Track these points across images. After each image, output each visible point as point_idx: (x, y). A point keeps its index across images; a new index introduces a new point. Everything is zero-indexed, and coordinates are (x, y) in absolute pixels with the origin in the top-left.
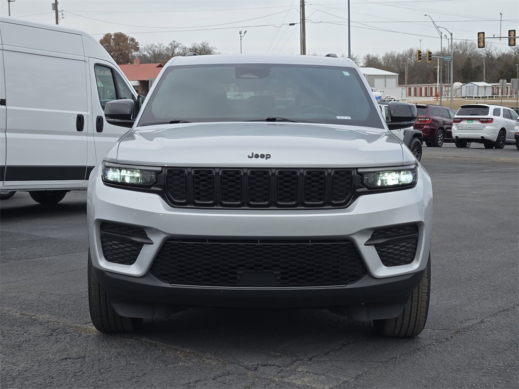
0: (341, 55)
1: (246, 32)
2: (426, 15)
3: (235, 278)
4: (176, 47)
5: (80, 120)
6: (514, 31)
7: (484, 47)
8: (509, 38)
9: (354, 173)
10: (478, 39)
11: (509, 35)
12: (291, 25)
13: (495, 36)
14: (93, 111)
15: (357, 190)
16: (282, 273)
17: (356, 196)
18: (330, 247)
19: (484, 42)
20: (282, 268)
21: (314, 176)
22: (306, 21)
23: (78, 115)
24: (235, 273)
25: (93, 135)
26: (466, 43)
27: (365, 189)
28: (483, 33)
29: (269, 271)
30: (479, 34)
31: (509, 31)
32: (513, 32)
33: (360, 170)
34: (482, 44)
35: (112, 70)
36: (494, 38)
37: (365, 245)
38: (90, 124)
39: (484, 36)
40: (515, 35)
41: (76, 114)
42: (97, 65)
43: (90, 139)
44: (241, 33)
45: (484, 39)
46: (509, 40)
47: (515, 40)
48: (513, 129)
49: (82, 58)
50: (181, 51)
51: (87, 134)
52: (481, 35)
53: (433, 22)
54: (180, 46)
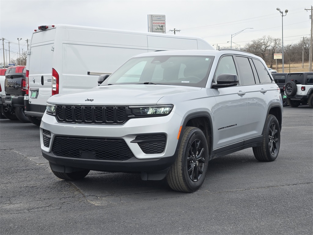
3: (79, 155)
9: (127, 108)
15: (129, 116)
16: (96, 153)
17: (128, 119)
18: (122, 142)
20: (96, 151)
21: (109, 109)
24: (79, 152)
27: (134, 116)
29: (91, 152)
33: (130, 107)
37: (131, 142)
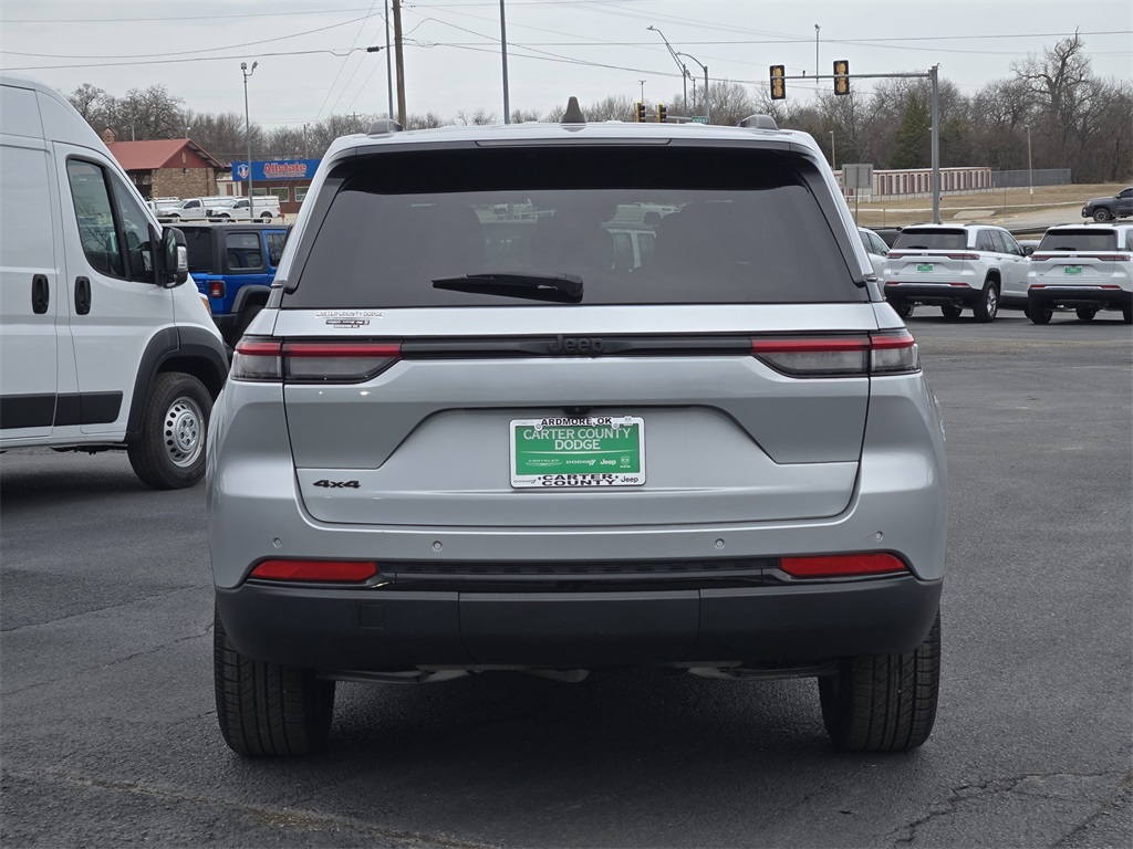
0: (458, 114)
1: (255, 65)
2: (651, 28)
4: (90, 98)
5: (40, 287)
6: (846, 63)
7: (783, 97)
8: (835, 79)
10: (772, 80)
11: (836, 72)
12: (370, 50)
13: (806, 75)
14: (67, 265)
19: (783, 87)
22: (403, 42)
23: (36, 276)
25: (69, 322)
26: (724, 86)
28: (782, 68)
30: (772, 68)
31: (836, 64)
32: (843, 65)
34: (778, 92)
35: (103, 169)
36: (804, 77)
38: (62, 297)
39: (783, 74)
40: (847, 72)
41: (30, 274)
42: (72, 159)
43: (63, 330)
44: (244, 67)
45: (783, 80)
46: (836, 83)
47: (847, 83)
48: (882, 275)
49: (39, 144)
50: (103, 107)
51: (56, 321)
52: (777, 73)
53: (667, 44)
54: (101, 95)
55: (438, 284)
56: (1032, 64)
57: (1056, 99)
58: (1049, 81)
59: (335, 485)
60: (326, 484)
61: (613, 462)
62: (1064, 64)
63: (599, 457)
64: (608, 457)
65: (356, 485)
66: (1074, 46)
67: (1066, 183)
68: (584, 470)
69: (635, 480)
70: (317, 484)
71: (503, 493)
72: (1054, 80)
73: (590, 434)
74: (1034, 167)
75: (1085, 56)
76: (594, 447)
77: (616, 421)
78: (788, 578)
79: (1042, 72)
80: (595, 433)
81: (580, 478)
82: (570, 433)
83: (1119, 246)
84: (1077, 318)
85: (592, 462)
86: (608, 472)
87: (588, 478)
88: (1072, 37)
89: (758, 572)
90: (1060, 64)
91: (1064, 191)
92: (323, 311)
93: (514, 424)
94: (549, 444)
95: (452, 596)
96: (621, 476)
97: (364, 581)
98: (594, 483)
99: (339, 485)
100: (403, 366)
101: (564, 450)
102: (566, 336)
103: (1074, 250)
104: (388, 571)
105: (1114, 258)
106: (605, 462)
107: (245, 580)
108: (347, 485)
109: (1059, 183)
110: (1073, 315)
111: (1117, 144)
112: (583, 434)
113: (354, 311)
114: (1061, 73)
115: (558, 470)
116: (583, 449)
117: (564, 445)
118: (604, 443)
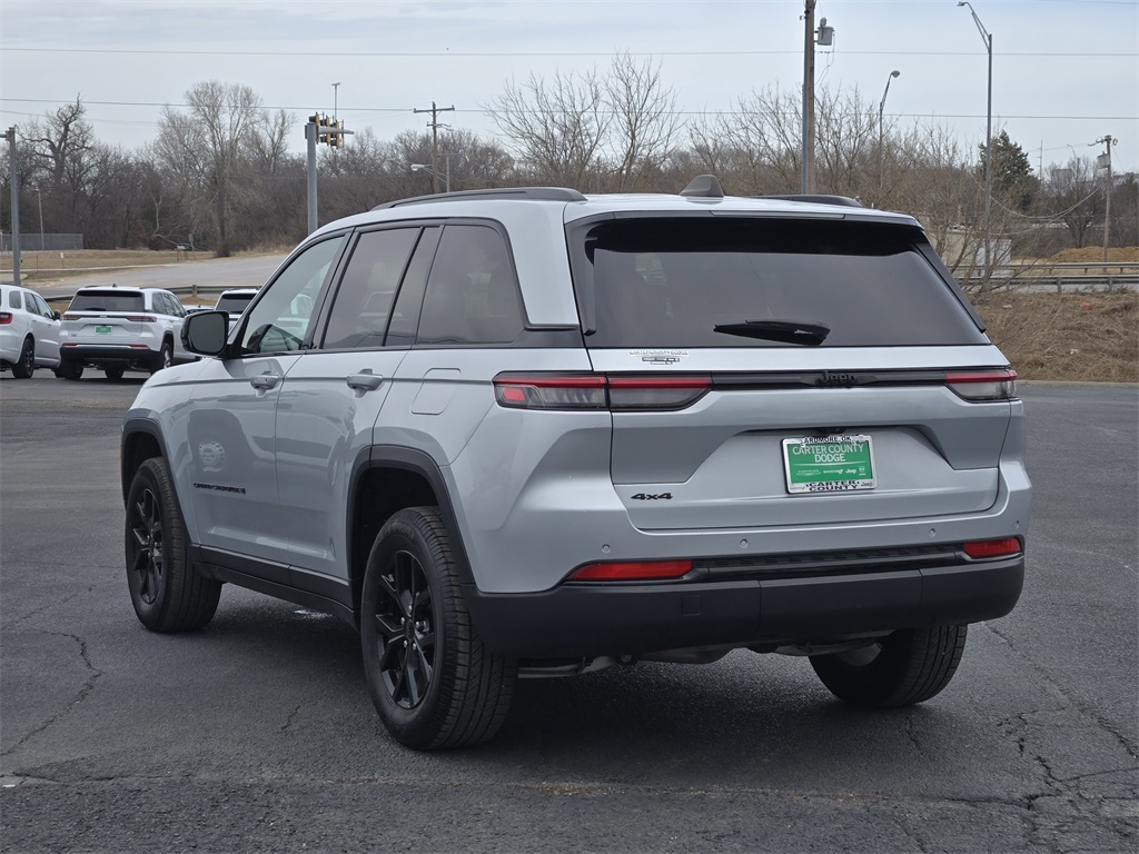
55: (719, 329)
56: (34, 127)
57: (60, 164)
58: (52, 146)
59: (651, 497)
60: (642, 497)
61: (854, 471)
62: (67, 129)
63: (845, 467)
64: (851, 467)
65: (668, 496)
66: (76, 112)
67: (79, 248)
68: (836, 477)
69: (870, 484)
70: (635, 497)
71: (780, 498)
72: (57, 144)
73: (837, 449)
74: (46, 232)
75: (87, 123)
76: (840, 460)
77: (853, 438)
78: (968, 558)
79: (44, 137)
80: (840, 448)
81: (834, 484)
82: (824, 448)
83: (146, 308)
84: (105, 376)
85: (840, 472)
86: (852, 478)
87: (840, 484)
88: (74, 104)
89: (952, 554)
90: (63, 129)
91: (79, 256)
92: (636, 350)
93: (786, 442)
94: (810, 458)
95: (753, 584)
96: (860, 481)
97: (681, 576)
98: (844, 488)
99: (654, 497)
100: (713, 397)
101: (821, 462)
102: (831, 371)
103: (104, 310)
104: (700, 566)
105: (142, 319)
106: (849, 471)
107: (561, 583)
108: (661, 497)
109: (72, 248)
110: (102, 374)
111: (128, 211)
112: (832, 449)
113: (663, 350)
114: (64, 137)
115: (820, 478)
116: (834, 462)
117: (821, 458)
118: (848, 456)
